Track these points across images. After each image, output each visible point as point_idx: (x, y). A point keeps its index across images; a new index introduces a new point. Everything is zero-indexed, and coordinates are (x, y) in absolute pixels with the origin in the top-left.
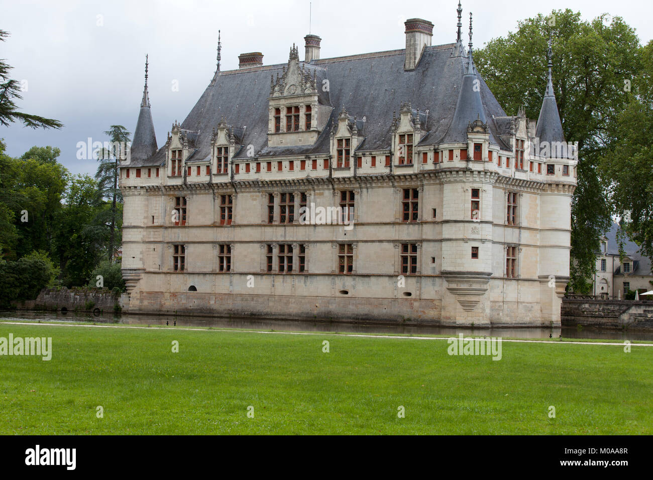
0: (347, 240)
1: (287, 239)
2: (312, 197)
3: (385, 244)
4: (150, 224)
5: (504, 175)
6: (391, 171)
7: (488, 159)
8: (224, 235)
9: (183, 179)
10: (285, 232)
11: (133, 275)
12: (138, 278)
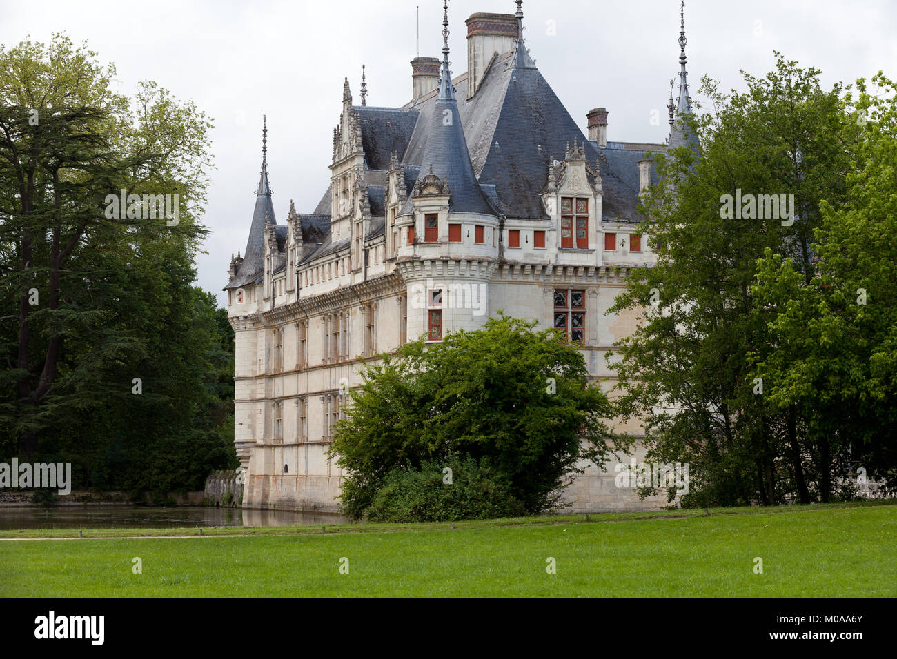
1: (337, 386)
2: (350, 317)
4: (258, 374)
5: (528, 261)
6: (386, 268)
7: (448, 239)
8: (302, 384)
9: (272, 302)
10: (335, 376)
11: (242, 450)
12: (245, 454)
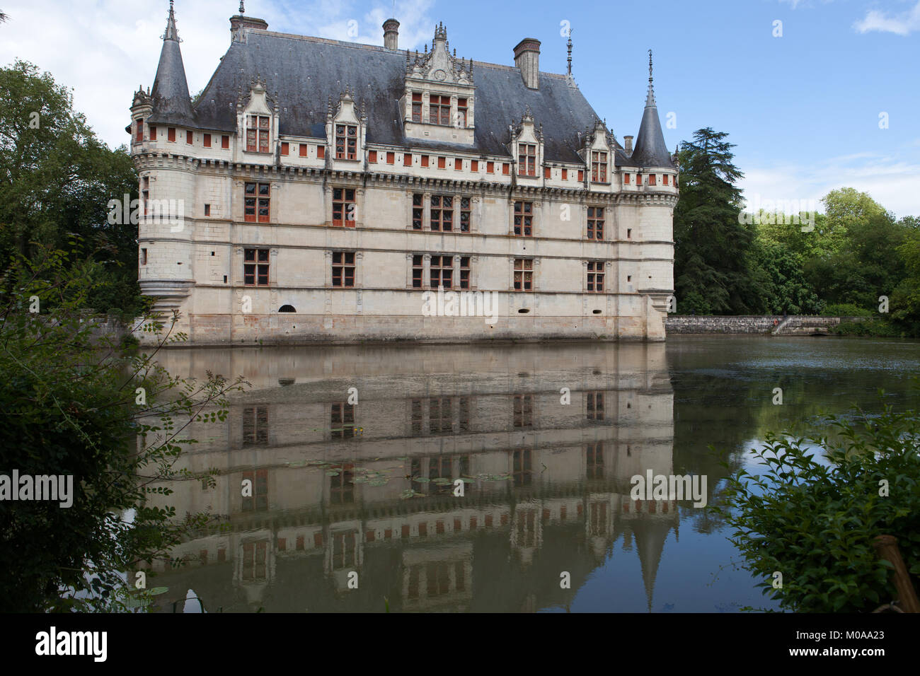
0: (526, 254)
1: (446, 250)
2: (481, 204)
3: (572, 261)
4: (204, 216)
6: (586, 186)
8: (343, 240)
9: (275, 159)
10: (443, 242)
12: (185, 294)
